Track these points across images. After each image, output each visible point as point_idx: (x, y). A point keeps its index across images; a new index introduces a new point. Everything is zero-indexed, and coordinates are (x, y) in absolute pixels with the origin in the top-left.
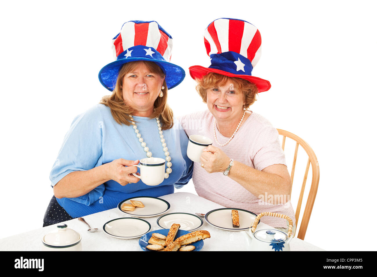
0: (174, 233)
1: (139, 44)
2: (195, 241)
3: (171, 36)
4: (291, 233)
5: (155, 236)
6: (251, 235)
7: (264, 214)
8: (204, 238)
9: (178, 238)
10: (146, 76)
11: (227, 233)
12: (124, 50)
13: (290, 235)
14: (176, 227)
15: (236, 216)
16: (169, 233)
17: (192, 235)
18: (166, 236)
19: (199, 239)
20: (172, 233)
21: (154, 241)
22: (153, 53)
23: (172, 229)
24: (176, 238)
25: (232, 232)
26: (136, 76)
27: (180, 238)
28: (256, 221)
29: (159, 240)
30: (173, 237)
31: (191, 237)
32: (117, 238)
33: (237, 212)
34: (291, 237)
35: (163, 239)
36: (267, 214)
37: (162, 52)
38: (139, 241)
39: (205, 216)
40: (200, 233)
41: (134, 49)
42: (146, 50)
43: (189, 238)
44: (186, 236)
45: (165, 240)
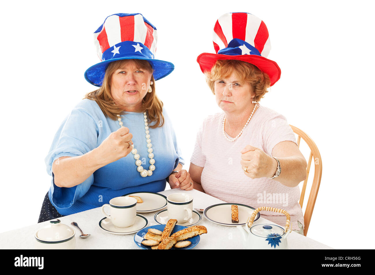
0: (171, 228)
1: (127, 40)
2: (191, 237)
3: (155, 28)
4: (288, 228)
5: (151, 232)
6: (248, 229)
7: (261, 209)
8: (201, 233)
9: (174, 233)
10: (136, 72)
11: (225, 229)
12: (111, 46)
13: (287, 230)
14: (172, 222)
15: (235, 211)
16: (165, 228)
17: (188, 230)
18: (162, 231)
19: (195, 234)
20: (168, 228)
21: (150, 236)
22: (142, 48)
23: (168, 224)
24: (172, 234)
25: (230, 228)
26: (125, 72)
27: (176, 233)
28: (253, 216)
29: (155, 236)
30: (169, 233)
31: (187, 232)
32: (113, 234)
33: (237, 207)
34: (288, 232)
35: (158, 235)
36: (264, 209)
37: (149, 46)
38: (134, 236)
39: (204, 211)
40: (196, 229)
41: (121, 46)
42: (134, 46)
43: (185, 233)
44: (182, 231)
45: (161, 235)
